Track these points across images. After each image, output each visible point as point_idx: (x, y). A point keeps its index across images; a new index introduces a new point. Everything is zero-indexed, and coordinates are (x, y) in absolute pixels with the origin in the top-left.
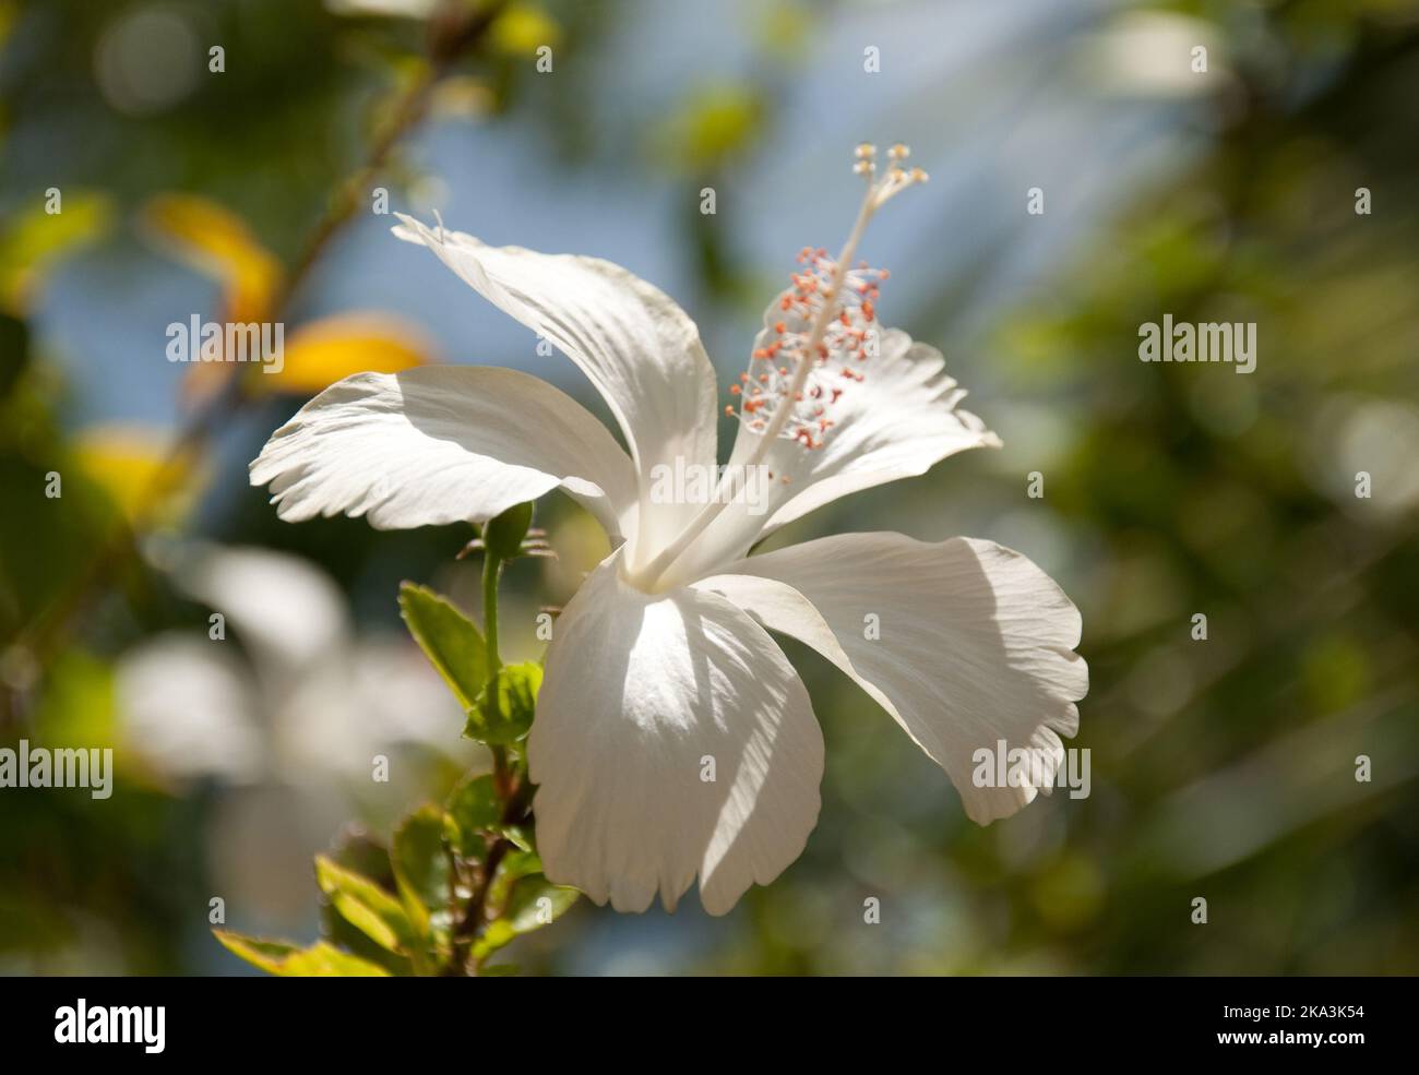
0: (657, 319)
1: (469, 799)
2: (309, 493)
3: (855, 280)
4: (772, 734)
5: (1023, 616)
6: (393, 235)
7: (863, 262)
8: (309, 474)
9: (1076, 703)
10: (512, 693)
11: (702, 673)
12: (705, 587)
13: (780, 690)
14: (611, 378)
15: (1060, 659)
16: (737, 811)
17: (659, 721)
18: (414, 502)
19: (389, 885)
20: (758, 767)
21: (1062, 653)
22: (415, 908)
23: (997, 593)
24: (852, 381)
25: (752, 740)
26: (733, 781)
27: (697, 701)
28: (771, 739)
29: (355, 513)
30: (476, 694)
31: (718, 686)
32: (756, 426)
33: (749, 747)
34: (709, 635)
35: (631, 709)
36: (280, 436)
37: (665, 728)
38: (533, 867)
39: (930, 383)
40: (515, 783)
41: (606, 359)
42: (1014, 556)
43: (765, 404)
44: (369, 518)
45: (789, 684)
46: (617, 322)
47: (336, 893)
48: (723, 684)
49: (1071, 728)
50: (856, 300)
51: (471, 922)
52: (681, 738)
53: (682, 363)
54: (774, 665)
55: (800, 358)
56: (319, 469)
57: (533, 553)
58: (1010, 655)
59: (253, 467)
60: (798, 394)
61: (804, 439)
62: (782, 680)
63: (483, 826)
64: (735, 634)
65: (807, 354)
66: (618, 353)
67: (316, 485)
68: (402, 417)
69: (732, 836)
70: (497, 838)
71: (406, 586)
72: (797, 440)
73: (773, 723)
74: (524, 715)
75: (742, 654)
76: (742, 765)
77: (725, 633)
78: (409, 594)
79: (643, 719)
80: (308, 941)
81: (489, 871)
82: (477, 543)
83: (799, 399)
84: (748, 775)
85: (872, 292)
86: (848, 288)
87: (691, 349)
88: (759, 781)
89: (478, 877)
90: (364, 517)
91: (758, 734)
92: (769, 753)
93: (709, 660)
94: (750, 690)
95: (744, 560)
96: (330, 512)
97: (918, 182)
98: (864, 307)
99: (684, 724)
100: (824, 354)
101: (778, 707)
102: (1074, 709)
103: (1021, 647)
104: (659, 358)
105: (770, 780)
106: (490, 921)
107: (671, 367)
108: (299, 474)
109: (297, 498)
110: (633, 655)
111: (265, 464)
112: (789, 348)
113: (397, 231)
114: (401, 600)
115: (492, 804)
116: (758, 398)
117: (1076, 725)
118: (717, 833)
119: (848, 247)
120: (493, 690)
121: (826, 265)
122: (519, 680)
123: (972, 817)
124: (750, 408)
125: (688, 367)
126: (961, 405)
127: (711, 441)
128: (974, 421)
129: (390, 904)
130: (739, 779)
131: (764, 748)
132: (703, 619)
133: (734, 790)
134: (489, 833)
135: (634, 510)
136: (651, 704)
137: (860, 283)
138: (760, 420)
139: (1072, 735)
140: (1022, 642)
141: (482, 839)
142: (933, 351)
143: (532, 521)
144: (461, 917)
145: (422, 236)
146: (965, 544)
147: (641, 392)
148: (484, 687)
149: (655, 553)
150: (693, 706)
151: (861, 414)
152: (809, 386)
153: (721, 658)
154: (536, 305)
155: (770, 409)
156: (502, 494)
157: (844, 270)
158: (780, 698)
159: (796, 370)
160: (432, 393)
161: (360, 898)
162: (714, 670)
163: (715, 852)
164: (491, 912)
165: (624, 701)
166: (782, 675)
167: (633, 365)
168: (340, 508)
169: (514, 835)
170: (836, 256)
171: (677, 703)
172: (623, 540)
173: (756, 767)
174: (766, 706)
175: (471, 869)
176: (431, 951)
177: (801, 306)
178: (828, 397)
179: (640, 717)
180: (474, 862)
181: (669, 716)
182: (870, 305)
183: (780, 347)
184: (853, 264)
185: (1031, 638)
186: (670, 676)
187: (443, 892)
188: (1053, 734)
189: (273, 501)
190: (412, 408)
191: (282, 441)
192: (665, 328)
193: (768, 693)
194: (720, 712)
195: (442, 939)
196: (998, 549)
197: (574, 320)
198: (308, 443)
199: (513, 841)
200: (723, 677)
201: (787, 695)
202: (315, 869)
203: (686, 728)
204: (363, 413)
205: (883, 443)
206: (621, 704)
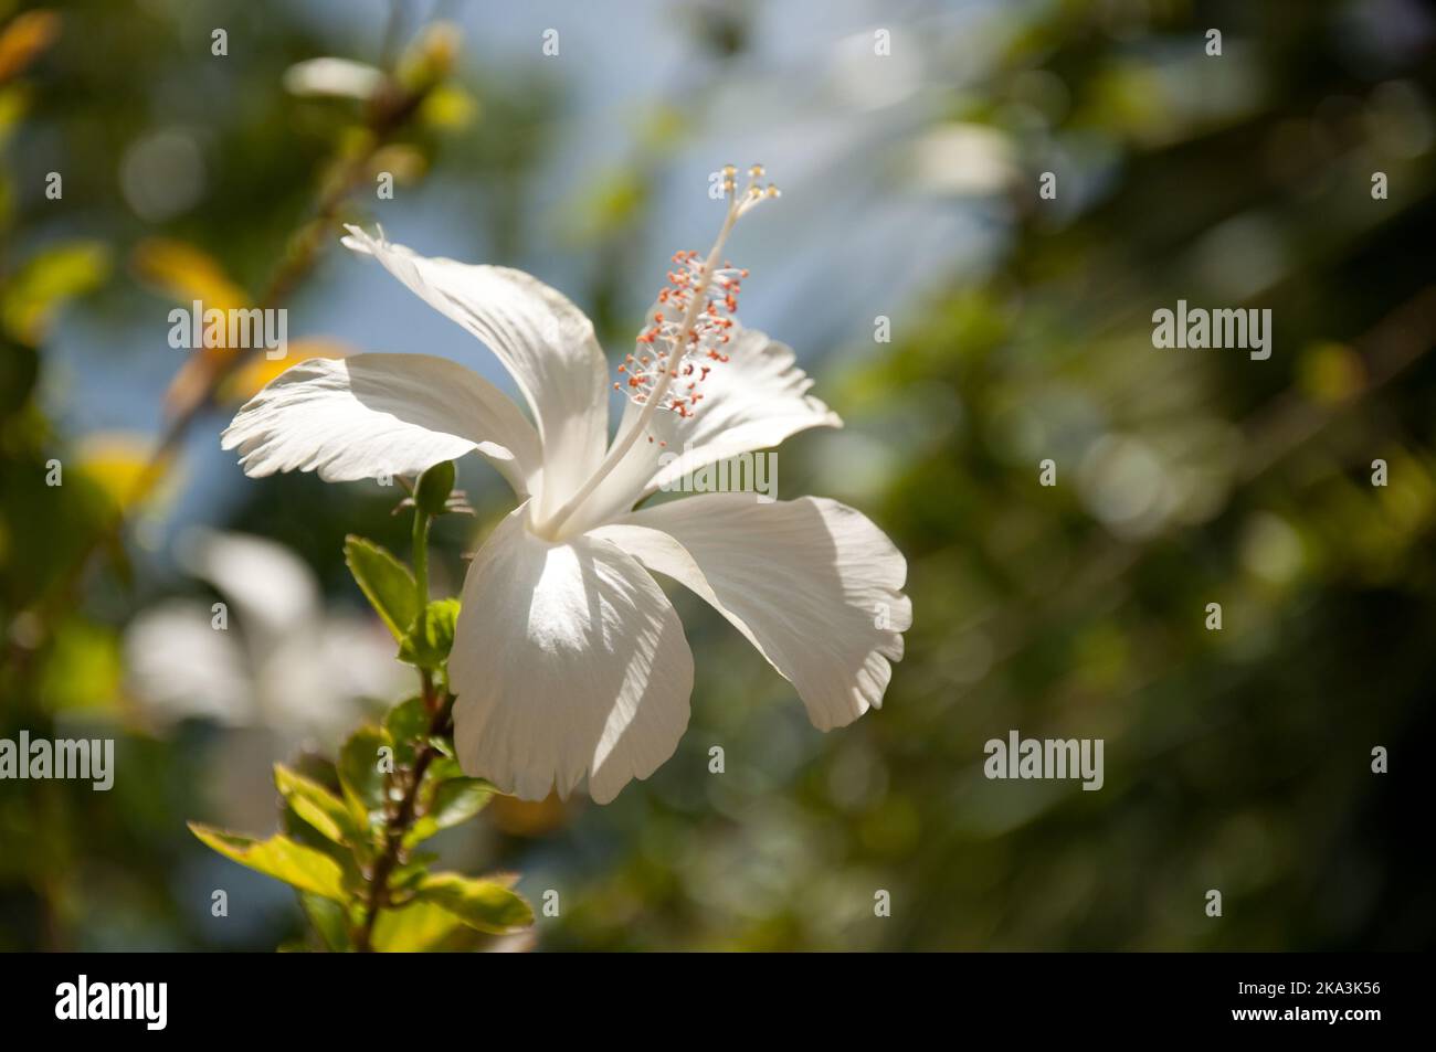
0: (559, 318)
1: (402, 717)
2: (270, 454)
3: (720, 277)
4: (651, 655)
5: (859, 562)
6: (342, 244)
7: (727, 263)
8: (271, 439)
9: (903, 633)
10: (438, 626)
11: (594, 605)
12: (599, 536)
13: (657, 619)
14: (521, 365)
15: (888, 597)
16: (620, 717)
17: (557, 643)
18: (357, 460)
19: (336, 790)
20: (639, 682)
21: (890, 592)
22: (356, 807)
23: (837, 543)
24: (718, 361)
25: (634, 659)
26: (618, 694)
27: (590, 628)
28: (650, 660)
29: (308, 469)
30: (408, 625)
31: (607, 616)
32: (639, 399)
33: (632, 666)
34: (601, 575)
35: (534, 634)
36: (247, 410)
37: (562, 649)
38: (454, 772)
39: (784, 374)
40: (440, 701)
41: (516, 348)
42: (850, 513)
43: (645, 380)
44: (319, 473)
45: (665, 615)
46: (526, 320)
47: (292, 794)
48: (611, 614)
49: (898, 654)
50: (722, 294)
51: (403, 817)
52: (575, 658)
53: (580, 354)
54: (654, 600)
55: (675, 341)
56: (278, 435)
57: (455, 510)
58: (848, 594)
59: (224, 436)
60: (674, 371)
61: (678, 409)
62: (658, 611)
63: (412, 736)
64: (622, 573)
65: (681, 338)
66: (527, 345)
67: (275, 448)
68: (349, 394)
69: (615, 738)
70: (424, 747)
71: (350, 539)
72: (672, 409)
73: (651, 645)
74: (446, 644)
75: (627, 590)
76: (626, 680)
77: (614, 572)
78: (353, 546)
79: (545, 641)
80: (265, 834)
81: (418, 774)
82: (410, 502)
83: (675, 376)
84: (630, 689)
85: (734, 287)
86: (716, 284)
87: (587, 342)
88: (639, 693)
89: (409, 781)
90: (315, 471)
91: (639, 655)
92: (648, 671)
93: (600, 595)
94: (634, 618)
95: (630, 514)
96: (287, 469)
97: (773, 196)
98: (727, 300)
99: (578, 647)
100: (696, 339)
101: (656, 633)
102: (900, 639)
103: (858, 587)
104: (561, 351)
105: (648, 691)
106: (419, 818)
107: (571, 357)
108: (261, 440)
109: (259, 458)
110: (536, 590)
111: (233, 433)
112: (666, 334)
113: (346, 241)
114: (347, 551)
115: (420, 719)
116: (641, 375)
117: (901, 651)
118: (604, 737)
119: (716, 250)
120: (422, 622)
121: (696, 265)
122: (443, 615)
123: (815, 724)
124: (633, 383)
125: (584, 357)
126: (809, 392)
127: (601, 418)
128: (819, 405)
129: (335, 804)
130: (623, 692)
131: (645, 667)
132: (595, 561)
133: (619, 701)
134: (418, 742)
135: (540, 473)
136: (551, 630)
137: (725, 280)
138: (643, 395)
139: (898, 659)
140: (856, 584)
141: (412, 749)
142: (786, 347)
143: (456, 483)
144: (394, 814)
145: (368, 244)
146: (810, 502)
147: (545, 377)
148: (414, 620)
149: (555, 509)
150: (586, 631)
151: (726, 397)
152: (683, 366)
153: (610, 593)
154: (459, 304)
155: (650, 386)
156: (429, 454)
157: (712, 270)
158: (658, 626)
159: (672, 352)
160: (372, 375)
161: (312, 798)
162: (604, 602)
163: (603, 751)
164: (419, 810)
165: (529, 627)
166: (659, 607)
167: (539, 355)
168: (295, 465)
169: (438, 744)
170: (705, 258)
171: (572, 628)
172: (528, 496)
173: (636, 682)
174: (646, 633)
175: (402, 774)
176: (370, 842)
177: (676, 299)
178: (698, 373)
179: (542, 640)
180: (405, 768)
181: (567, 640)
182: (732, 299)
183: (659, 331)
184: (719, 265)
185: (866, 581)
186: (567, 607)
187: (379, 796)
188: (882, 658)
189: (240, 462)
190: (357, 387)
191: (248, 414)
192: (567, 326)
193: (648, 621)
194: (607, 636)
195: (378, 832)
196: (837, 507)
197: (491, 317)
198: (268, 415)
199: (438, 748)
200: (611, 608)
201: (664, 623)
202: (273, 775)
203: (580, 649)
204: (314, 390)
205: (745, 420)
206: (526, 629)
